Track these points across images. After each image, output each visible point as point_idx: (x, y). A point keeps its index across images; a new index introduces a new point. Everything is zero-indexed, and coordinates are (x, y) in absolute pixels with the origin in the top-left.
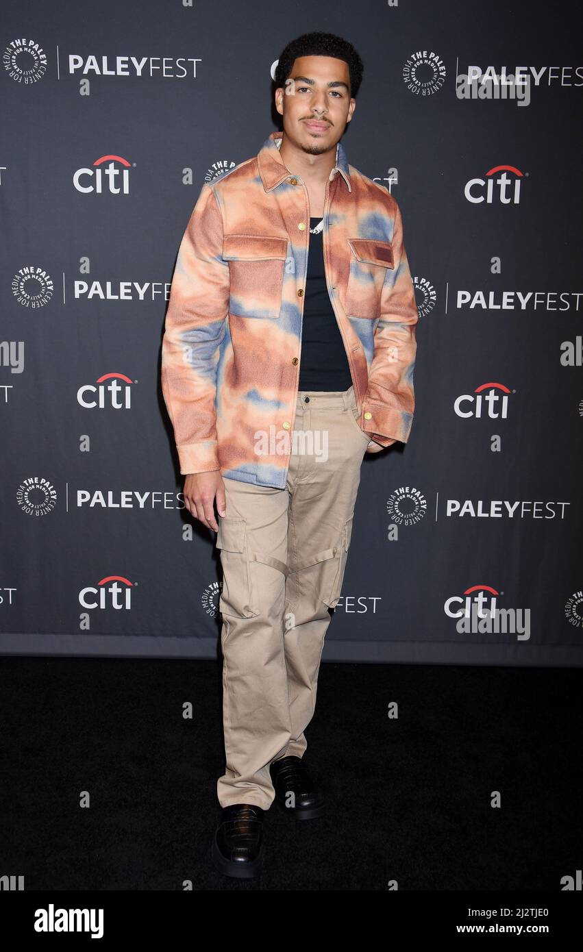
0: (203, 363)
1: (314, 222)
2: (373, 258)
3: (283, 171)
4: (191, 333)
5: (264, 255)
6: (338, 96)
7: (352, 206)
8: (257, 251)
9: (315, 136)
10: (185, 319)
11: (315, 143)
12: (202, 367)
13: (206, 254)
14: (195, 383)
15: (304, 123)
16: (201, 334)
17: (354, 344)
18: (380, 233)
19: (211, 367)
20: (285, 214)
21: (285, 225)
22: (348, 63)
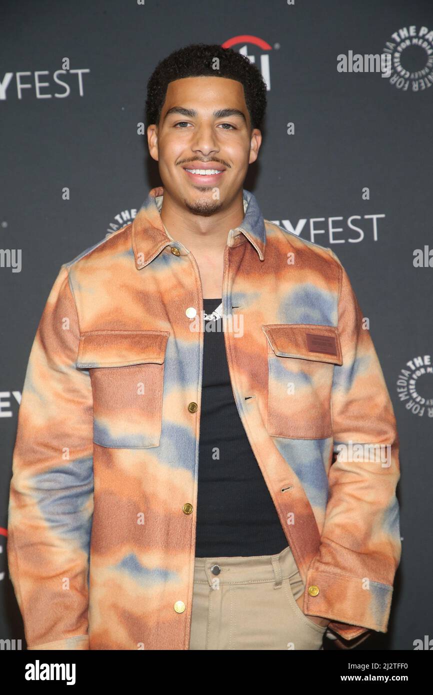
0: (67, 519)
1: (210, 306)
2: (304, 351)
3: (159, 238)
4: (47, 476)
5: (134, 358)
6: (231, 128)
7: (270, 280)
8: (124, 353)
9: (203, 189)
10: (38, 456)
11: (204, 199)
12: (63, 525)
13: (61, 361)
14: (54, 549)
15: (185, 168)
16: (62, 477)
17: (281, 481)
18: (316, 315)
19: (79, 524)
20: (167, 299)
21: (167, 314)
22: (241, 81)
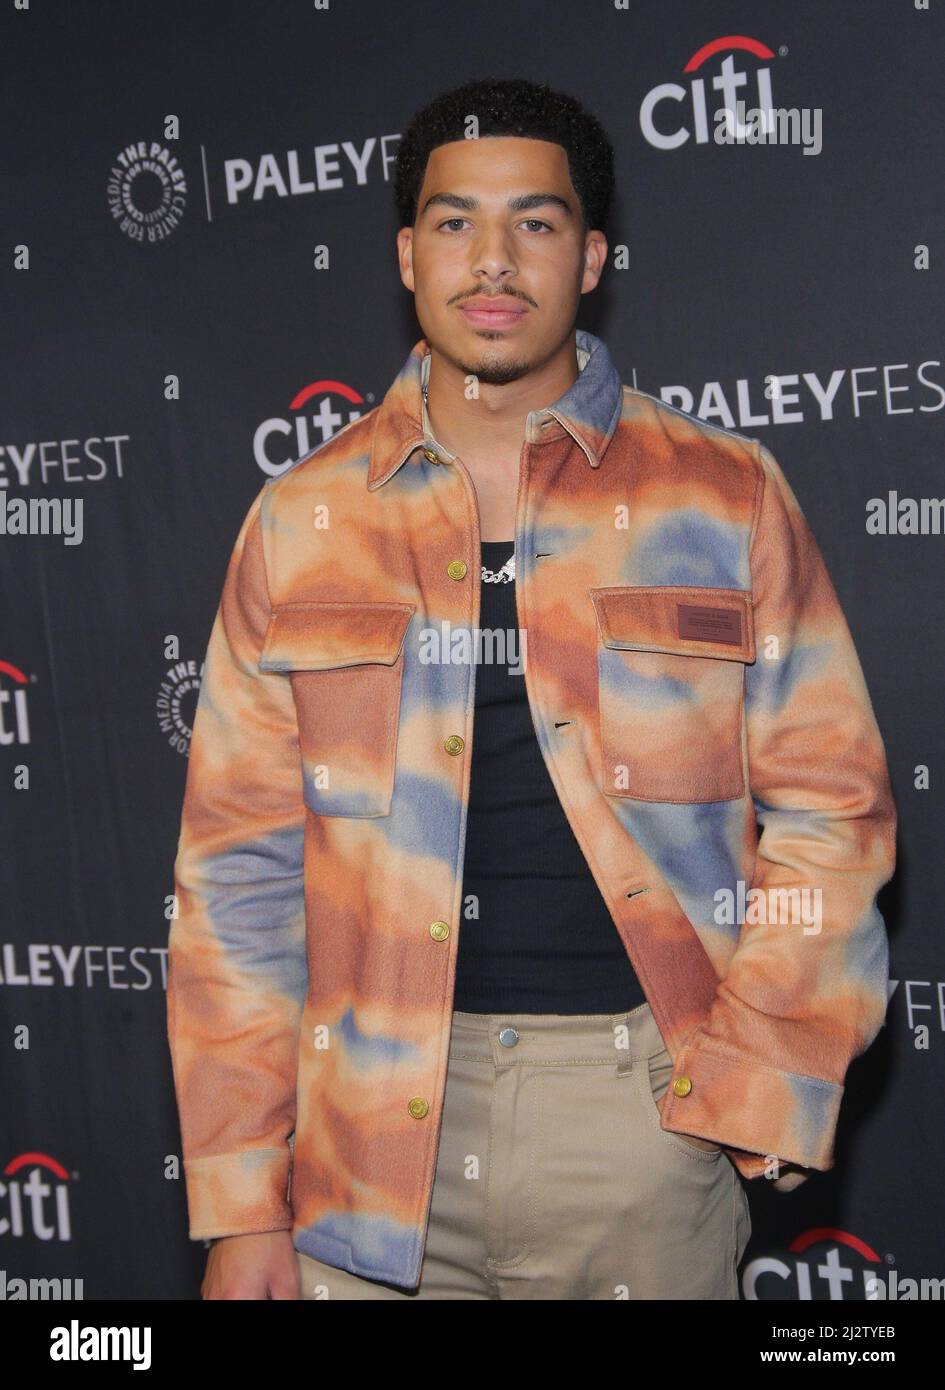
0: (255, 940)
3: (406, 433)
4: (229, 860)
8: (335, 643)
9: (491, 338)
11: (494, 353)
12: (249, 950)
17: (625, 878)
20: (419, 543)
21: (416, 570)
22: (564, 146)
